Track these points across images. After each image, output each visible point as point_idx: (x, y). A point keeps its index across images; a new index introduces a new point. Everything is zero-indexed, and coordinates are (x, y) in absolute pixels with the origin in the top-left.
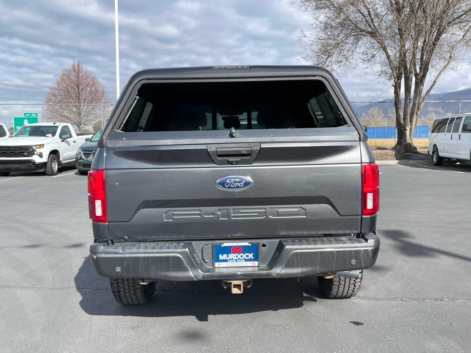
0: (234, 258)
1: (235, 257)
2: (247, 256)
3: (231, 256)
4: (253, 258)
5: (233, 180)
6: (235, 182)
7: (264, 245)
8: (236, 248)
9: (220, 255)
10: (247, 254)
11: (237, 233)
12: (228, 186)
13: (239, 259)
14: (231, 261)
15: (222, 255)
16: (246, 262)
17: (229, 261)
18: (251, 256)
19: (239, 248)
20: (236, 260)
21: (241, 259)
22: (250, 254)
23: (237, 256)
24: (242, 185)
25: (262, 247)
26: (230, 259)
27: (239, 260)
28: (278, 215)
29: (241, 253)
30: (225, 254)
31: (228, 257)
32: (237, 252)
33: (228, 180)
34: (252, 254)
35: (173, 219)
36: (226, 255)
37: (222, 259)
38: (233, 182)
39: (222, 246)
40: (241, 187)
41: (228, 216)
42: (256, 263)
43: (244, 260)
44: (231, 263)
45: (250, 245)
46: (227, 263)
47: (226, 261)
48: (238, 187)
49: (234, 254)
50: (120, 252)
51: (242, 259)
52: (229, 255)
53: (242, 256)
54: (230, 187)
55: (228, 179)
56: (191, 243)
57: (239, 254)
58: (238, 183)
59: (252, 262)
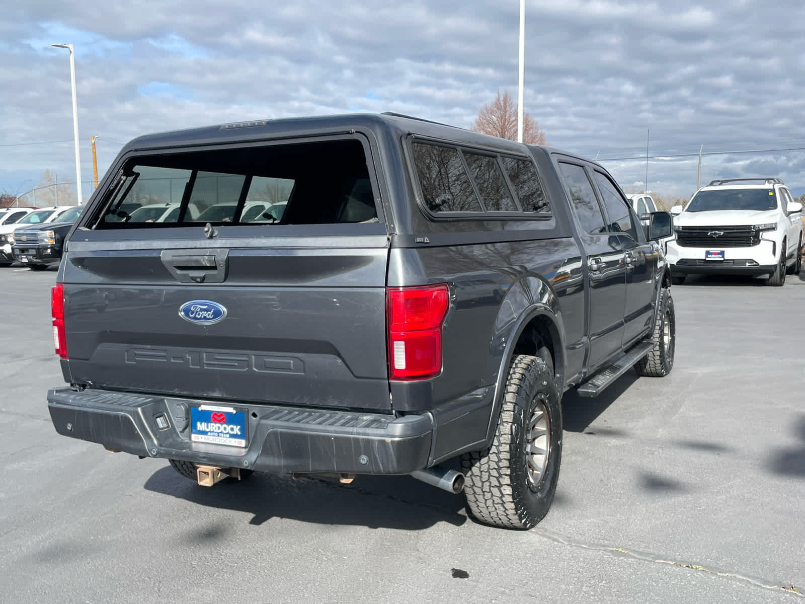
0: (215, 431)
1: (217, 428)
2: (232, 429)
3: (213, 426)
4: (239, 433)
5: (199, 306)
6: (202, 310)
7: (254, 415)
8: (217, 415)
9: (199, 424)
10: (232, 426)
11: (214, 391)
12: (193, 316)
13: (221, 432)
14: (212, 434)
15: (201, 424)
16: (231, 439)
17: (209, 434)
18: (237, 430)
19: (221, 415)
20: (218, 433)
21: (224, 433)
22: (235, 427)
23: (219, 428)
24: (210, 315)
25: (252, 417)
26: (210, 432)
27: (222, 434)
28: (266, 368)
29: (224, 423)
30: (204, 422)
31: (207, 427)
32: (219, 422)
33: (192, 307)
34: (239, 427)
35: (136, 361)
36: (206, 424)
37: (201, 430)
38: (199, 310)
39: (200, 409)
40: (209, 319)
41: (200, 363)
42: (243, 443)
43: (228, 436)
44: (211, 438)
45: (234, 412)
46: (206, 437)
47: (204, 433)
48: (205, 318)
49: (215, 423)
50: (69, 402)
51: (226, 434)
52: (209, 424)
53: (225, 429)
54: (195, 318)
55: (192, 305)
56: (163, 399)
57: (222, 424)
58: (206, 312)
59: (237, 440)
